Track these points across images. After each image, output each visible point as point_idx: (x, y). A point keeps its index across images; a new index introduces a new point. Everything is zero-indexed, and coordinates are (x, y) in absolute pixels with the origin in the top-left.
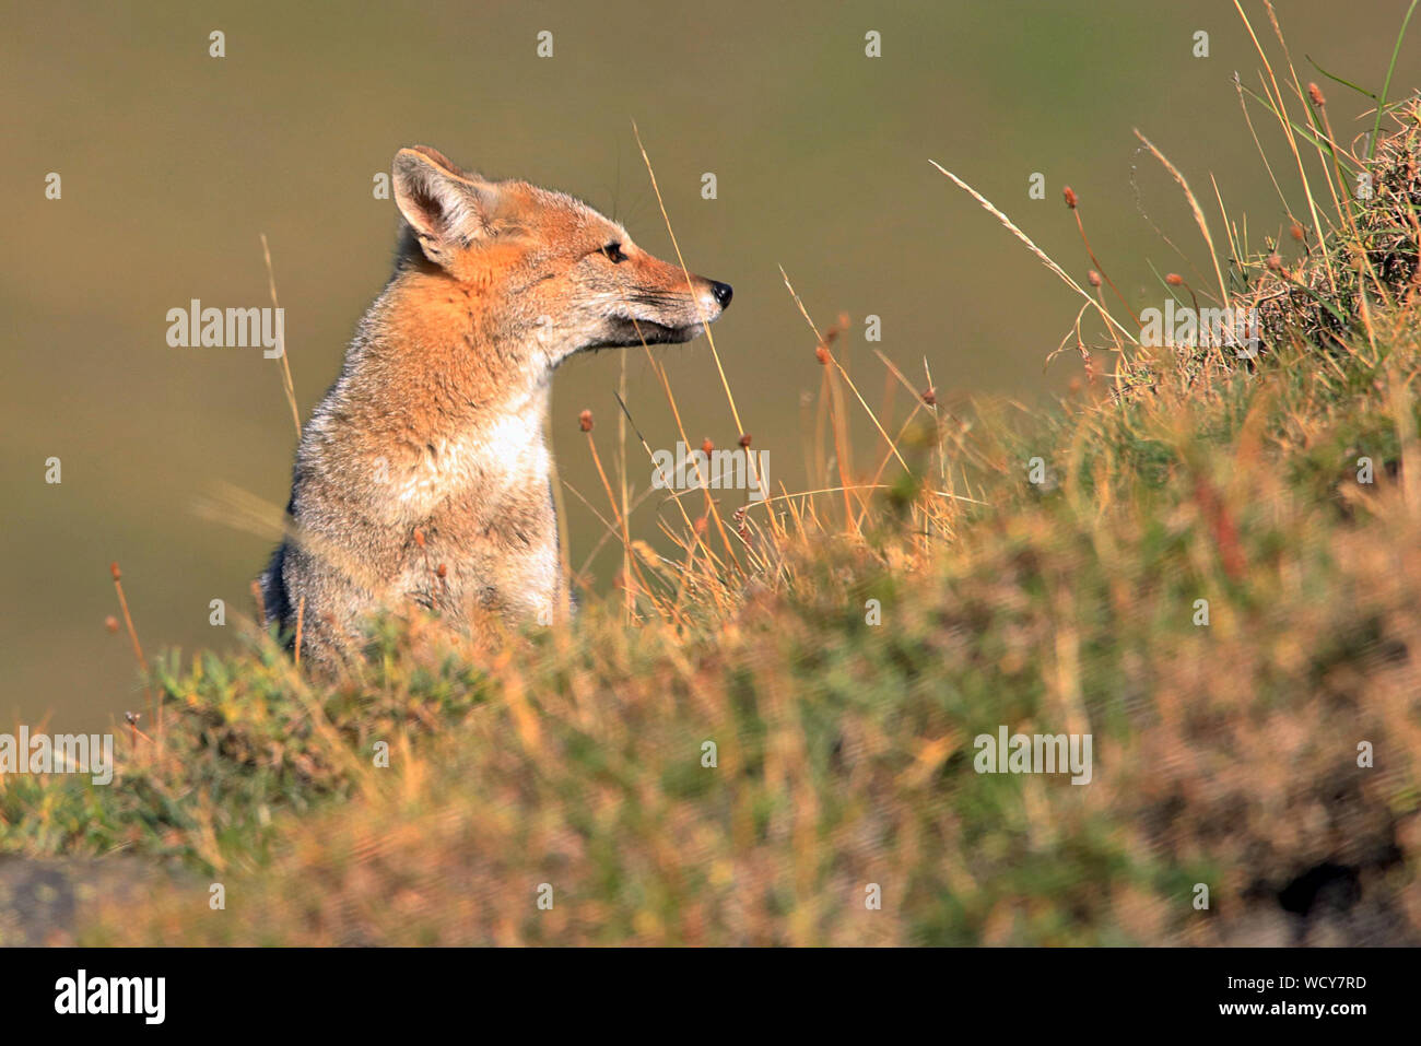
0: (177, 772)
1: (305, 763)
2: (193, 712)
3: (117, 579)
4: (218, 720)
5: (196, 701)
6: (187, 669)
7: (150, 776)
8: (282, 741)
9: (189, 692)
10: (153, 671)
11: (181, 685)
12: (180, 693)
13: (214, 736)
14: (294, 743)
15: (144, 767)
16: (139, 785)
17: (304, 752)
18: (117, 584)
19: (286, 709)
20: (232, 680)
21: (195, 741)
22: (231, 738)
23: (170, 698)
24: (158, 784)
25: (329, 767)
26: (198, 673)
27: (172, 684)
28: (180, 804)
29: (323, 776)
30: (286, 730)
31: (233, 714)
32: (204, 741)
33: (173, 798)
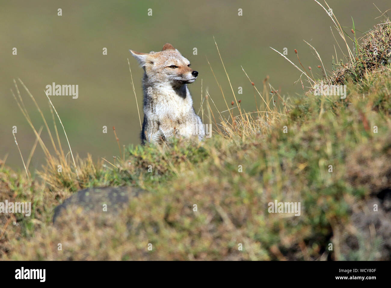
0: (133, 169)
1: (159, 168)
2: (136, 157)
3: (114, 130)
4: (141, 159)
5: (136, 155)
6: (134, 148)
7: (128, 170)
8: (154, 163)
9: (135, 153)
10: (128, 149)
11: (133, 151)
12: (133, 153)
13: (140, 162)
14: (157, 164)
15: (126, 169)
16: (126, 172)
17: (159, 165)
18: (114, 131)
19: (155, 156)
20: (144, 151)
21: (136, 163)
22: (144, 162)
23: (131, 154)
24: (129, 172)
25: (164, 168)
26: (137, 148)
27: (131, 151)
28: (134, 176)
29: (162, 170)
30: (155, 161)
31: (144, 157)
32: (138, 163)
33: (133, 174)
